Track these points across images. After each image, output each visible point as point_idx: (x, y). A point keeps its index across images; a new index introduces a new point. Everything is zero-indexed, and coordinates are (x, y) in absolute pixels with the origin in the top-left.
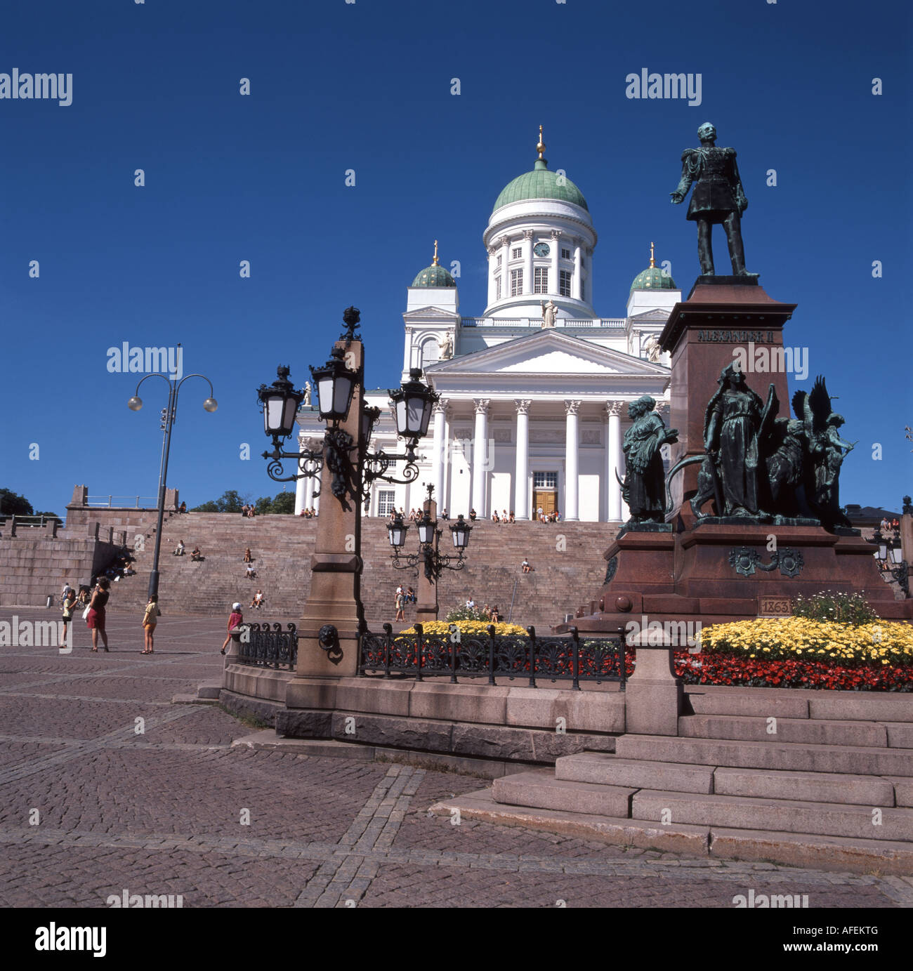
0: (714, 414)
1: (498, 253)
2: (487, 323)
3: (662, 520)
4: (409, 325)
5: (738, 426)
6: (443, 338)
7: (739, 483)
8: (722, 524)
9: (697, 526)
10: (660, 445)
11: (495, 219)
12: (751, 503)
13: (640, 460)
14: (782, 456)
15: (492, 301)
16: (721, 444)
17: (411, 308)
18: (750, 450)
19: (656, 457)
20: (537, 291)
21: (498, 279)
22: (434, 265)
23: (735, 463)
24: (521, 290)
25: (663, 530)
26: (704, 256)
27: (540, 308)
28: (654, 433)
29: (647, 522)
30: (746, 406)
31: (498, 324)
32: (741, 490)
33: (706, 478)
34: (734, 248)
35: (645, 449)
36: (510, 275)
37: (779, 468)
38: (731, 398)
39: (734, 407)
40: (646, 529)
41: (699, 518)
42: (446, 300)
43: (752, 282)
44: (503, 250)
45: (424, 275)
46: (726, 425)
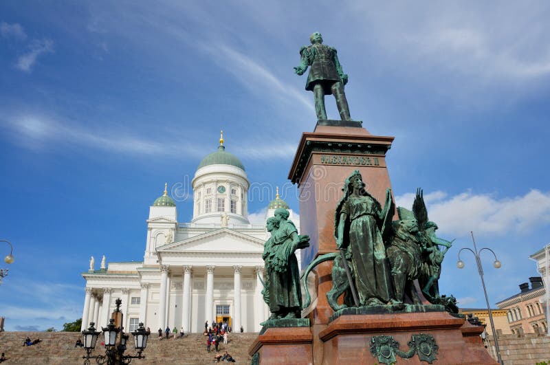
0: (342, 215)
1: (199, 190)
2: (192, 225)
3: (298, 316)
4: (150, 225)
5: (364, 224)
6: (167, 232)
7: (370, 275)
8: (359, 314)
9: (335, 317)
10: (294, 250)
11: (198, 174)
12: (383, 293)
13: (278, 259)
14: (403, 251)
15: (195, 215)
16: (351, 240)
17: (151, 217)
18: (377, 244)
19: (292, 258)
20: (219, 210)
21: (199, 204)
22: (165, 195)
23: (365, 256)
24: (210, 210)
25: (301, 324)
26: (320, 111)
27: (220, 218)
28: (289, 237)
29: (286, 318)
30: (370, 207)
31: (198, 226)
32: (373, 281)
33: (340, 272)
34: (342, 105)
35: (281, 252)
36: (205, 202)
37: (402, 261)
38: (356, 200)
39: (359, 207)
40: (286, 324)
41: (336, 311)
42: (170, 213)
43: (357, 125)
44: (202, 190)
45: (159, 200)
46: (354, 223)
